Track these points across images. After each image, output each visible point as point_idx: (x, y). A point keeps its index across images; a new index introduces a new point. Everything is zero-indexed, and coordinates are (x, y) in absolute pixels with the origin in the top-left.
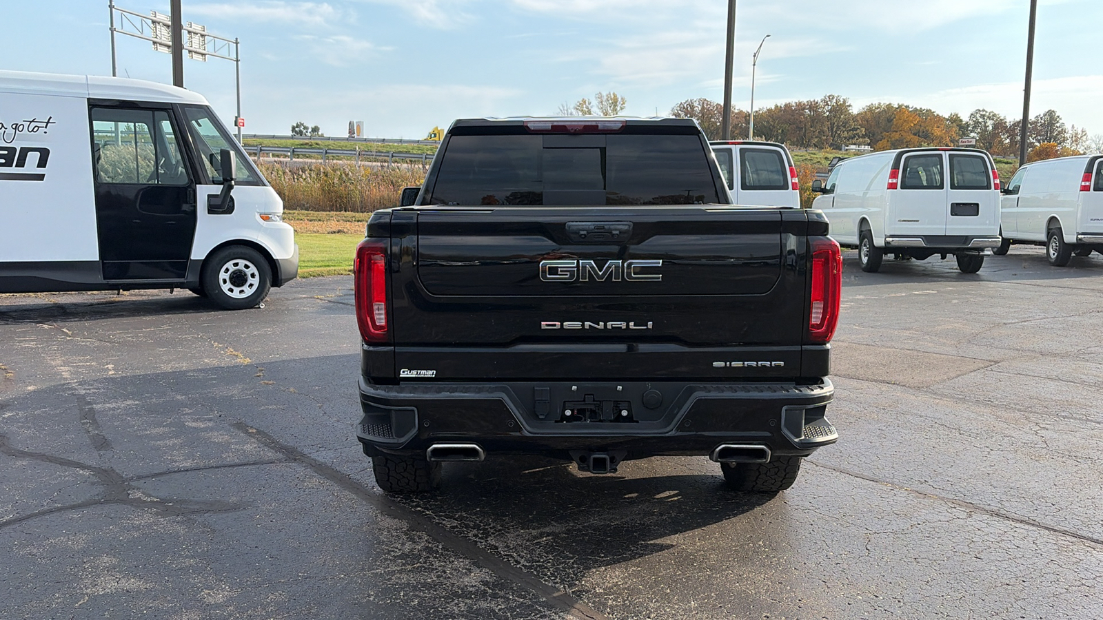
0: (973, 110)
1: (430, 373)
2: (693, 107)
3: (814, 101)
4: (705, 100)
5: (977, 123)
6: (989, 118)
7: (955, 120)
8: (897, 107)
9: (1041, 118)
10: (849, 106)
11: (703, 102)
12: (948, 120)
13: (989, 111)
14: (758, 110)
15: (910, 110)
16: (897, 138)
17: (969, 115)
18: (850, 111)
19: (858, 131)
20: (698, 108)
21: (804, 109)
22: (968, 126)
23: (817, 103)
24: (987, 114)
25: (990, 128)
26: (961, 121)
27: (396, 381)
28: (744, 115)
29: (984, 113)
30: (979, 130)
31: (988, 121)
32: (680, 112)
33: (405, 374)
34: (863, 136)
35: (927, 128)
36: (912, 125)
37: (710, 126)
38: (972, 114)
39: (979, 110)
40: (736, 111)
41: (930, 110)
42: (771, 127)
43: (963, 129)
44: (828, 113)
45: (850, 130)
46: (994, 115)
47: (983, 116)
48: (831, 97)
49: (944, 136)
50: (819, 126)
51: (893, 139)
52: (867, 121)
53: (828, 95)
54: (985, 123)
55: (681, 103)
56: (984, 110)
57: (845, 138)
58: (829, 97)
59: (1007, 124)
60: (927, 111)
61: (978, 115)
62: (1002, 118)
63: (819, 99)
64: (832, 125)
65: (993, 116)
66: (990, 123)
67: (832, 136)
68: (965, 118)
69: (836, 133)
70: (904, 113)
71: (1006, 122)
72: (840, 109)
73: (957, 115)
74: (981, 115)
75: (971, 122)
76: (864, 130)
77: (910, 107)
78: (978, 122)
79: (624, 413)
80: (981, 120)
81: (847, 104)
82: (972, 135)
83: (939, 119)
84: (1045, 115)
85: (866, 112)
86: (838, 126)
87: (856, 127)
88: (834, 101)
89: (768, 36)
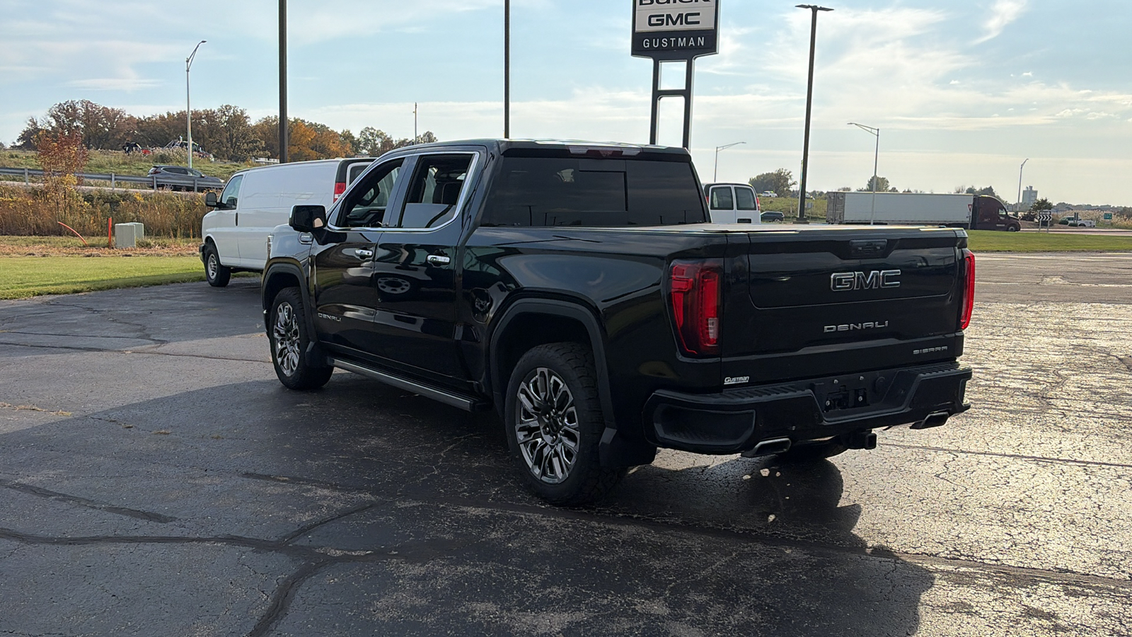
0: (363, 128)
1: (745, 379)
2: (75, 109)
3: (211, 110)
4: (89, 102)
5: (367, 140)
6: (377, 136)
7: (347, 136)
8: (293, 120)
9: (422, 139)
10: (246, 117)
11: (87, 104)
12: (341, 136)
13: (377, 129)
14: (150, 116)
15: (307, 124)
16: (296, 152)
17: (360, 132)
18: (248, 123)
19: (258, 143)
20: (81, 112)
21: (201, 118)
22: (360, 143)
23: (214, 112)
24: (376, 132)
25: (379, 145)
26: (353, 138)
27: (721, 388)
28: (136, 122)
29: (373, 131)
30: (369, 147)
31: (377, 138)
32: (59, 114)
33: (728, 381)
34: (264, 149)
35: (324, 143)
36: (310, 139)
37: (98, 131)
38: (362, 132)
39: (368, 128)
40: (127, 116)
41: (325, 126)
42: (167, 136)
43: (356, 145)
44: (225, 124)
45: (250, 142)
46: (382, 134)
47: (372, 134)
48: (228, 108)
49: (340, 151)
50: (217, 137)
51: (292, 153)
52: (265, 134)
53: (224, 105)
54: (375, 140)
55: (60, 104)
56: (372, 129)
57: (246, 150)
58: (226, 107)
59: (394, 143)
60: (322, 126)
61: (368, 133)
62: (388, 137)
63: (215, 108)
64: (231, 136)
65: (380, 135)
66: (378, 141)
67: (231, 147)
68: (356, 135)
69: (236, 144)
70: (301, 127)
71: (392, 141)
72: (238, 120)
73: (349, 132)
74: (371, 133)
75: (362, 140)
76: (263, 142)
77: (306, 121)
78: (369, 140)
79: (861, 398)
80: (370, 138)
81: (244, 116)
82: (364, 151)
83: (335, 135)
84: (424, 136)
85: (263, 125)
86: (237, 138)
87: (256, 139)
88: (232, 111)
89: (203, 42)
